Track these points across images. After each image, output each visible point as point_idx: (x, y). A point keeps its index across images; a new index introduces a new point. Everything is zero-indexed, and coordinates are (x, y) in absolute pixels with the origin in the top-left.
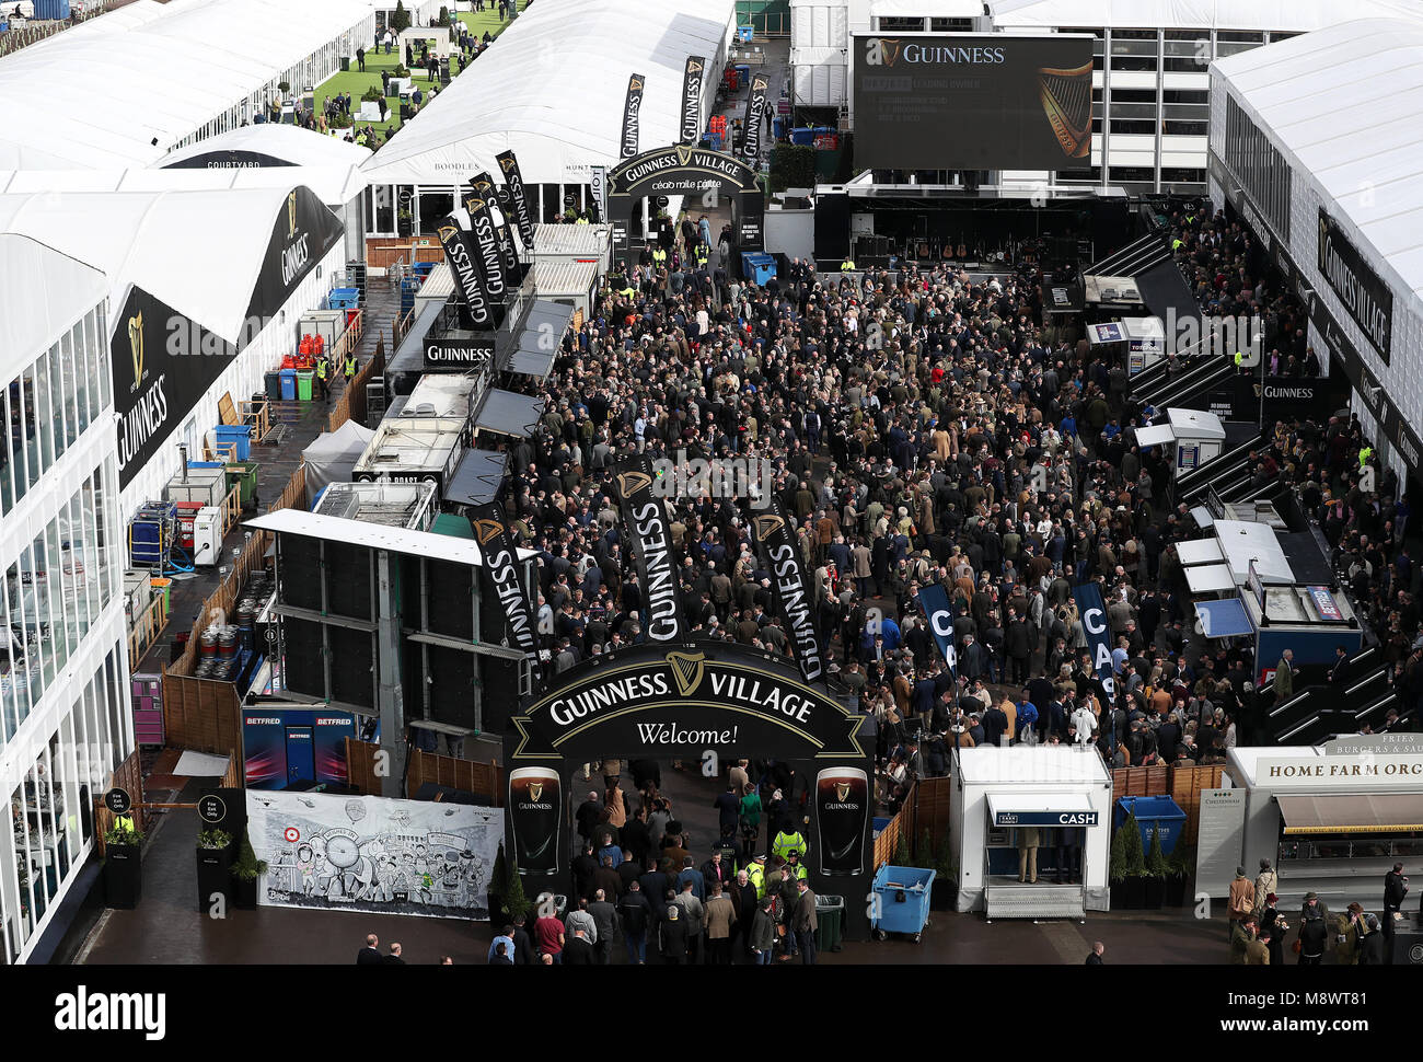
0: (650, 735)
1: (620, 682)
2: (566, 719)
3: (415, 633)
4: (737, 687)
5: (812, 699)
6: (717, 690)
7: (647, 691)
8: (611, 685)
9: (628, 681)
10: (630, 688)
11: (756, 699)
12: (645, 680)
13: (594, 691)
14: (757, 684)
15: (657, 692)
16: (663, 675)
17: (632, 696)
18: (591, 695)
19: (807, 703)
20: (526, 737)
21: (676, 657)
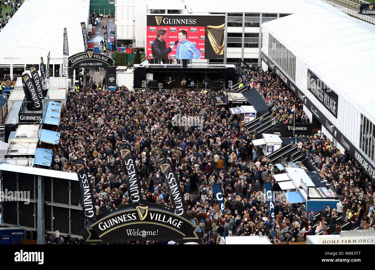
0: (130, 233)
1: (121, 216)
2: (103, 228)
3: (49, 203)
4: (158, 217)
5: (182, 220)
6: (152, 218)
7: (130, 219)
8: (118, 217)
9: (124, 216)
10: (124, 218)
11: (164, 221)
12: (129, 215)
13: (113, 219)
14: (165, 216)
15: (133, 219)
16: (135, 214)
17: (125, 221)
18: (112, 220)
19: (180, 222)
20: (90, 234)
21: (139, 208)
